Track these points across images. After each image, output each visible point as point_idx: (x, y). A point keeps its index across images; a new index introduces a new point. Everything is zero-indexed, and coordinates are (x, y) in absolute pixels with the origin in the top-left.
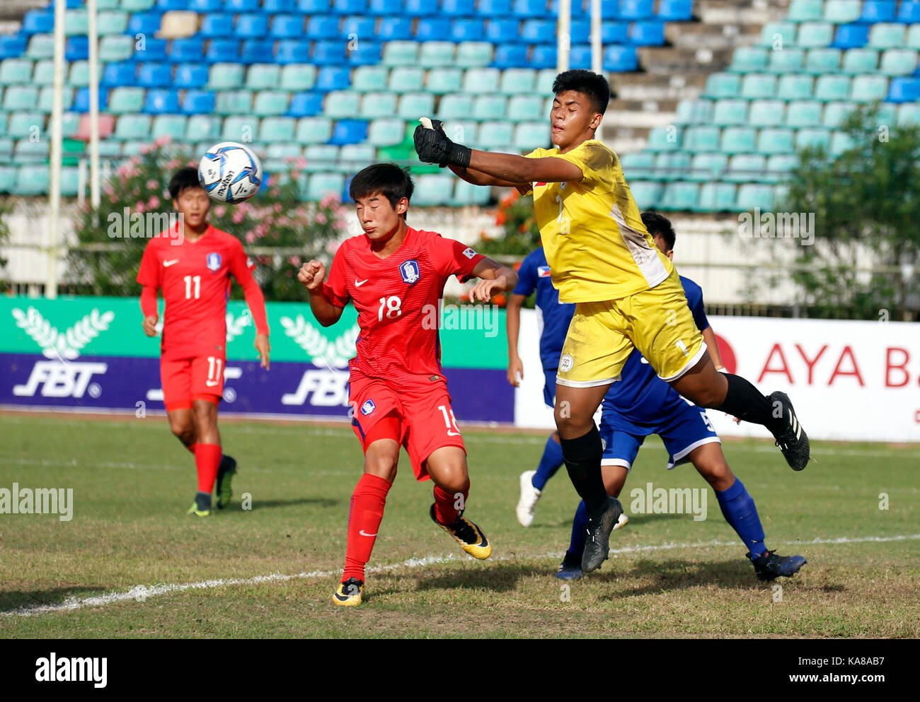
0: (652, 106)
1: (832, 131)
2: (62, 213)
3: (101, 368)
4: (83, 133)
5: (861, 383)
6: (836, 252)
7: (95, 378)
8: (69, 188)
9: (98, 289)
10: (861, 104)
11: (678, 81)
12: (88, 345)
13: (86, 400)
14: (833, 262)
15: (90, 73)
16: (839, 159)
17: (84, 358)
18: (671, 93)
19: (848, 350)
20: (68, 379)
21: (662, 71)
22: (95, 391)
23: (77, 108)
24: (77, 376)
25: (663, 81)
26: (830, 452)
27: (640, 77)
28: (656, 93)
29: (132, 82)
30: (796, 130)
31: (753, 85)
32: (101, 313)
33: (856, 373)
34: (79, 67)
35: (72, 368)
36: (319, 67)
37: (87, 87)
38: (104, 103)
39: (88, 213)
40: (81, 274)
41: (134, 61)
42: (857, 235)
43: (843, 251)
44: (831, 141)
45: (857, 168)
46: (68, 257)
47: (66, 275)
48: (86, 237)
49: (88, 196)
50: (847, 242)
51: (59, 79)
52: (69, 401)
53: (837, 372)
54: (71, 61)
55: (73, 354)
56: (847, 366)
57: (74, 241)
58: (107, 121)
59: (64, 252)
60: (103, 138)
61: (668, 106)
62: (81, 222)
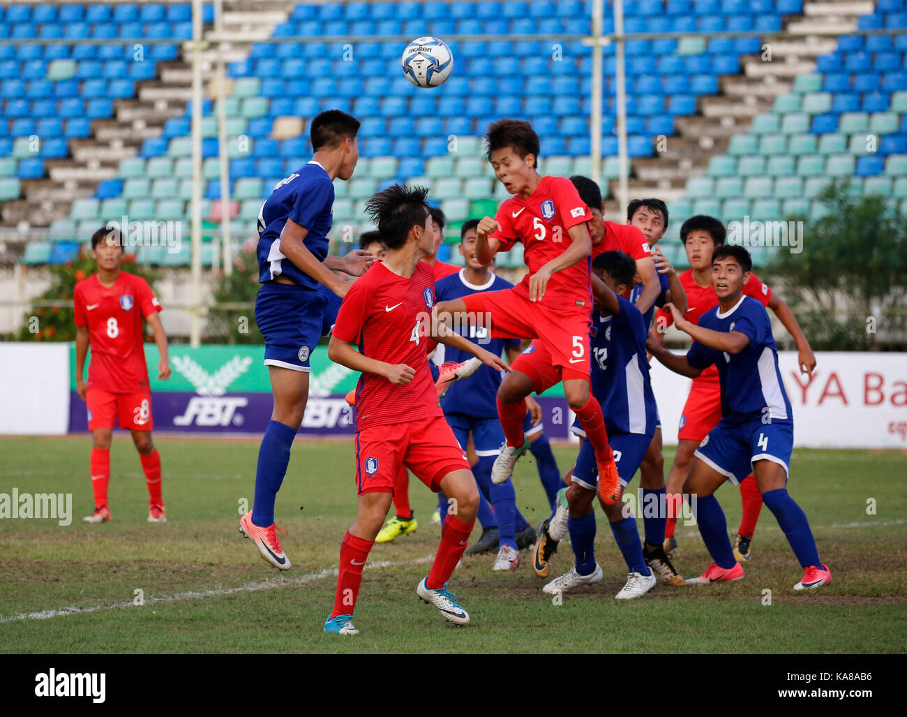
0: (665, 184)
1: (812, 201)
2: (202, 280)
3: (242, 402)
4: (216, 216)
5: (845, 401)
6: (817, 297)
7: (238, 410)
8: (207, 260)
9: (232, 339)
10: (834, 179)
11: (686, 164)
12: (232, 384)
13: (232, 427)
14: (816, 307)
15: (219, 167)
16: (818, 223)
17: (229, 394)
18: (680, 174)
19: (833, 376)
20: (217, 411)
21: (673, 155)
22: (239, 420)
23: (210, 193)
24: (224, 409)
25: (674, 164)
26: (824, 457)
27: (656, 161)
28: (669, 173)
29: (252, 173)
30: (782, 201)
31: (748, 165)
32: (242, 358)
33: (841, 393)
34: (211, 163)
35: (220, 403)
36: (400, 159)
37: (218, 179)
38: (232, 190)
39: (223, 279)
40: (217, 328)
41: (254, 158)
42: (834, 284)
43: (824, 296)
44: (810, 209)
45: (834, 230)
46: (207, 316)
47: (207, 329)
48: (221, 298)
49: (222, 266)
50: (827, 289)
51: (196, 173)
52: (218, 428)
53: (825, 394)
54: (205, 158)
55: (220, 391)
56: (833, 388)
57: (212, 302)
58: (234, 206)
59: (204, 311)
60: (232, 219)
61: (679, 183)
62: (217, 286)
